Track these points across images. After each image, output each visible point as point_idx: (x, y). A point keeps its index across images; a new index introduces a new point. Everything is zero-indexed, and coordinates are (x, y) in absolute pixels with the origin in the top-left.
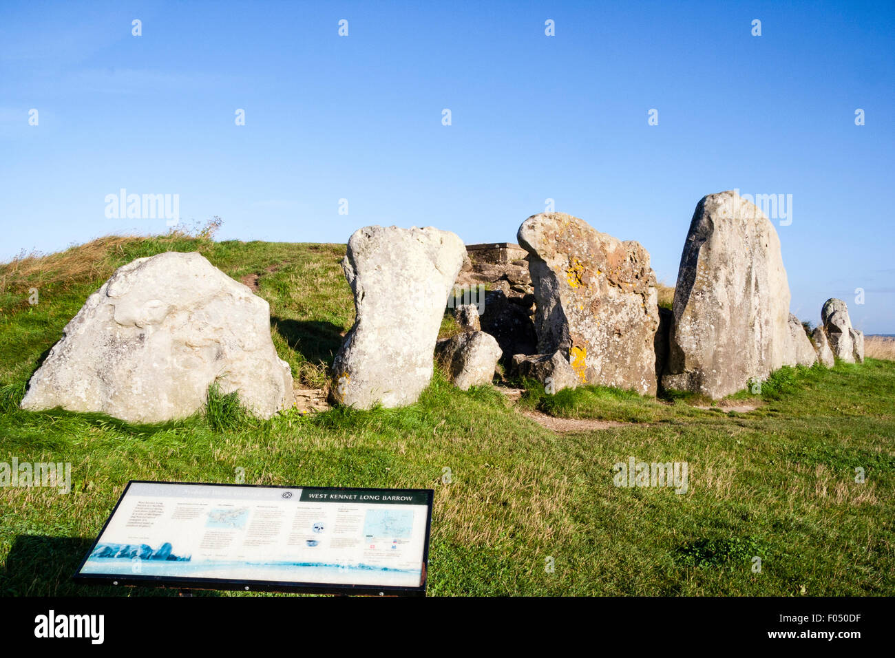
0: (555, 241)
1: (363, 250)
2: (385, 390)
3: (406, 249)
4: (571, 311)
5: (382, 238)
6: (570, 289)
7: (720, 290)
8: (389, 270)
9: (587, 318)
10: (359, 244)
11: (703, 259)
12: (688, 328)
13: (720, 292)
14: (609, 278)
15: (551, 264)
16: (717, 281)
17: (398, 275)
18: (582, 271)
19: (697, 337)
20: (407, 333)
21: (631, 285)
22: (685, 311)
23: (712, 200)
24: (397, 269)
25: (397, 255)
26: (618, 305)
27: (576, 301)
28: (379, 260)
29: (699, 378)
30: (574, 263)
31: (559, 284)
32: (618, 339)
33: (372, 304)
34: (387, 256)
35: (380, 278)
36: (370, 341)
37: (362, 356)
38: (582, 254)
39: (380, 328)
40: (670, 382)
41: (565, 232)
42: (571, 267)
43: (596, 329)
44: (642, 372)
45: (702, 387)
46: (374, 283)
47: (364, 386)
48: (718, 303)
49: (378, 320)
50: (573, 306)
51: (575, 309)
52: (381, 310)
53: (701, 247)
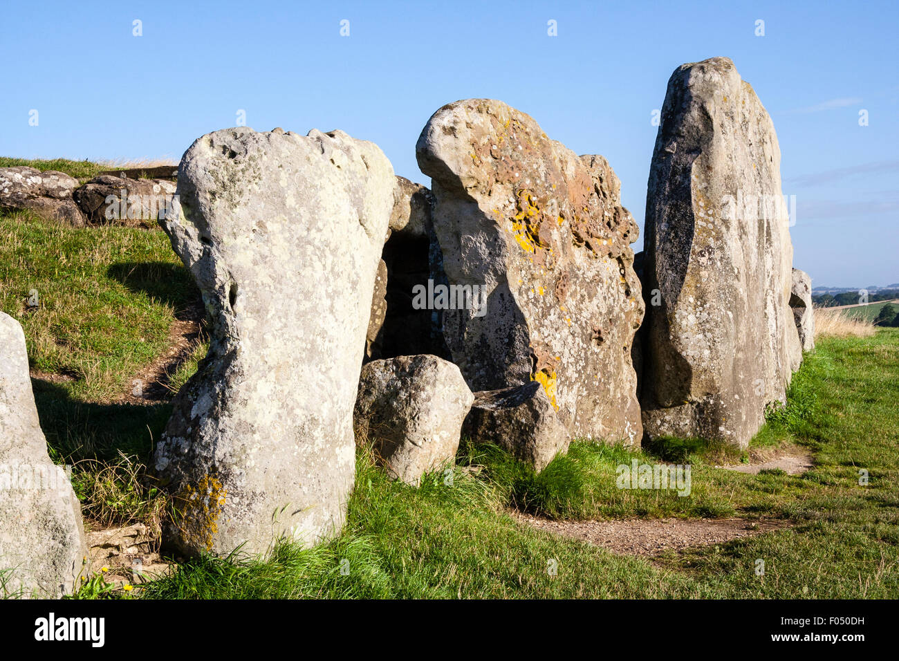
0: (490, 159)
1: (224, 186)
2: (295, 509)
3: (317, 182)
4: (526, 299)
5: (265, 158)
6: (522, 255)
7: (734, 244)
8: (282, 232)
9: (552, 311)
10: (213, 173)
11: (699, 187)
12: (692, 319)
13: (733, 249)
14: (575, 229)
15: (487, 205)
16: (728, 228)
17: (303, 243)
18: (538, 218)
19: (709, 335)
20: (324, 373)
21: (605, 242)
22: (685, 288)
23: (701, 75)
24: (300, 230)
25: (299, 196)
26: (591, 282)
27: (533, 278)
28: (261, 209)
29: (714, 412)
30: (525, 204)
31: (505, 246)
32: (597, 349)
33: (259, 312)
34: (277, 199)
35: (265, 250)
36: (261, 400)
37: (249, 435)
38: (537, 185)
39: (279, 367)
40: (659, 422)
41: (506, 140)
42: (520, 210)
43: (566, 331)
44: (623, 408)
45: (722, 429)
46: (255, 263)
47: (258, 506)
48: (732, 269)
49: (275, 350)
50: (529, 289)
51: (531, 294)
52: (278, 325)
53: (694, 166)
